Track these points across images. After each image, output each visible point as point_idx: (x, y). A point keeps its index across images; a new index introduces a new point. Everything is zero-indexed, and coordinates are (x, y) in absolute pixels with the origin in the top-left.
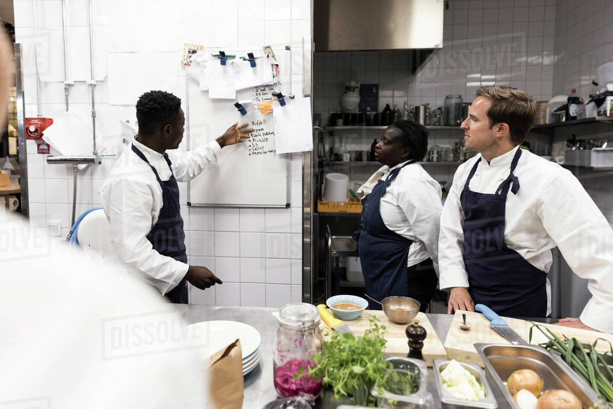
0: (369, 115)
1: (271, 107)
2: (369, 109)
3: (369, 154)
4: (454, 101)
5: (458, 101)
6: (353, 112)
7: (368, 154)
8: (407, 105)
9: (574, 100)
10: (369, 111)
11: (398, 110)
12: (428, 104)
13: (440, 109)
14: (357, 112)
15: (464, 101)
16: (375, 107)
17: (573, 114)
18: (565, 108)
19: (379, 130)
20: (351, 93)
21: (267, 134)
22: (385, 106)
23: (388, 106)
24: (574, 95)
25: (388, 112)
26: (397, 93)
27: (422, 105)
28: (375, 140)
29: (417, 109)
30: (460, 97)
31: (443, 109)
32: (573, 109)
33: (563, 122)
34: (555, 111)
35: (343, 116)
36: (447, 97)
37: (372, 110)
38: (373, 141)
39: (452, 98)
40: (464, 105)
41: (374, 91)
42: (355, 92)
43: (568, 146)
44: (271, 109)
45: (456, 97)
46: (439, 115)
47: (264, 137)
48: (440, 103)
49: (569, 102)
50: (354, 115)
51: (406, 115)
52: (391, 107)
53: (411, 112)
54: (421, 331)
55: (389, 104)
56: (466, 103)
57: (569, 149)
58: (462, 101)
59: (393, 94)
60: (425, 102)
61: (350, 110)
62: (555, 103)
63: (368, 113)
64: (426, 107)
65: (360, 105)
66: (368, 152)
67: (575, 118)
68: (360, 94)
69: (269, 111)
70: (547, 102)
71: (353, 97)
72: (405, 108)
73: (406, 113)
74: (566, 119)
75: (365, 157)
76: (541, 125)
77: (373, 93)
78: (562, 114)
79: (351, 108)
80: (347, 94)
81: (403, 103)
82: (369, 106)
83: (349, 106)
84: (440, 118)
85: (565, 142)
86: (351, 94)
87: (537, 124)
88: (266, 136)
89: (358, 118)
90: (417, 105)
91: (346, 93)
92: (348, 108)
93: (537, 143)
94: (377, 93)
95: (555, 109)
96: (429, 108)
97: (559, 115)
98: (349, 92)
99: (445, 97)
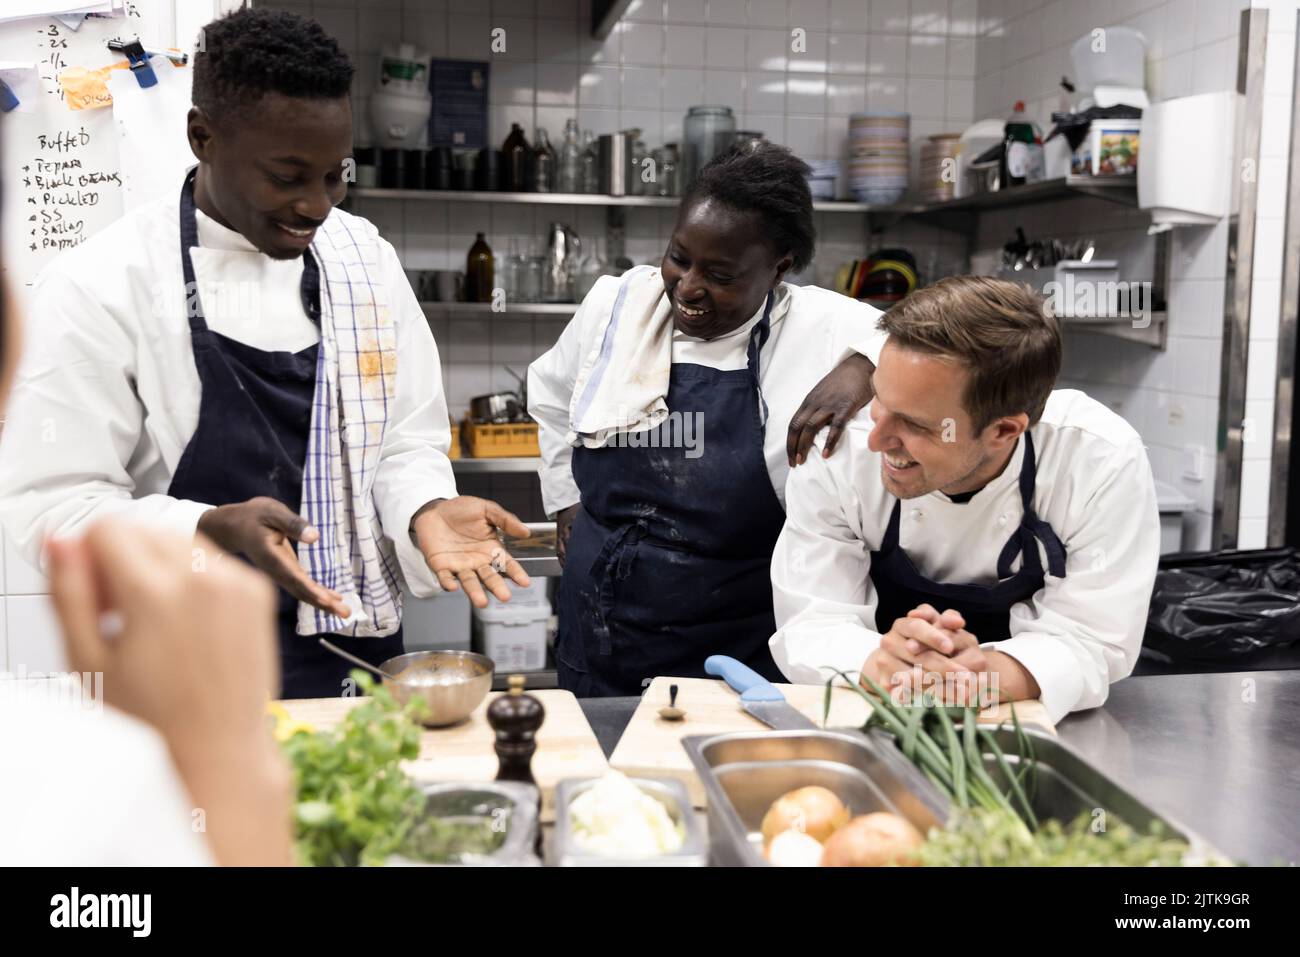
0: (459, 157)
1: (104, 88)
2: (459, 138)
3: (462, 281)
4: (710, 126)
5: (723, 125)
6: (409, 145)
7: (457, 280)
8: (577, 130)
9: (1019, 132)
10: (459, 146)
11: (549, 145)
12: (637, 131)
13: (671, 147)
14: (423, 144)
15: (740, 127)
16: (479, 135)
17: (1018, 169)
18: (999, 154)
19: (491, 204)
20: (403, 83)
21: (93, 181)
22: (508, 130)
23: (517, 134)
24: (1022, 118)
25: (518, 149)
26: (544, 97)
27: (621, 133)
28: (480, 236)
29: (605, 143)
30: (728, 113)
31: (680, 149)
32: (1018, 158)
33: (995, 193)
34: (976, 162)
35: (378, 156)
36: (693, 113)
37: (468, 143)
38: (472, 240)
39: (705, 114)
40: (740, 138)
41: (476, 81)
42: (415, 82)
43: (1007, 261)
44: (105, 94)
45: (716, 114)
46: (669, 164)
47: (84, 191)
48: (674, 131)
49: (1007, 138)
50: (412, 156)
51: (571, 161)
52: (529, 137)
53: (588, 153)
54: (530, 708)
55: (522, 126)
56: (745, 133)
57: (1008, 267)
58: (734, 125)
59: (535, 98)
60: (628, 125)
61: (399, 138)
62: (976, 141)
63: (457, 151)
64: (631, 139)
65: (431, 123)
66: (457, 275)
67: (1021, 181)
68: (432, 88)
69: (97, 104)
70: (956, 137)
71: (407, 97)
72: (568, 138)
73: (573, 153)
74: (1003, 185)
75: (448, 290)
76: (944, 203)
77: (471, 88)
78: (991, 173)
79: (402, 133)
80: (390, 87)
81: (562, 125)
82: (460, 130)
83: (396, 126)
84: (670, 173)
85: (1001, 252)
86: (402, 86)
87: (934, 199)
88: (91, 188)
89: (423, 164)
90: (605, 131)
91: (385, 82)
92: (394, 131)
93: (933, 254)
94: (485, 89)
95: (975, 156)
96: (641, 144)
97: (985, 172)
98: (393, 81)
99: (685, 113)
